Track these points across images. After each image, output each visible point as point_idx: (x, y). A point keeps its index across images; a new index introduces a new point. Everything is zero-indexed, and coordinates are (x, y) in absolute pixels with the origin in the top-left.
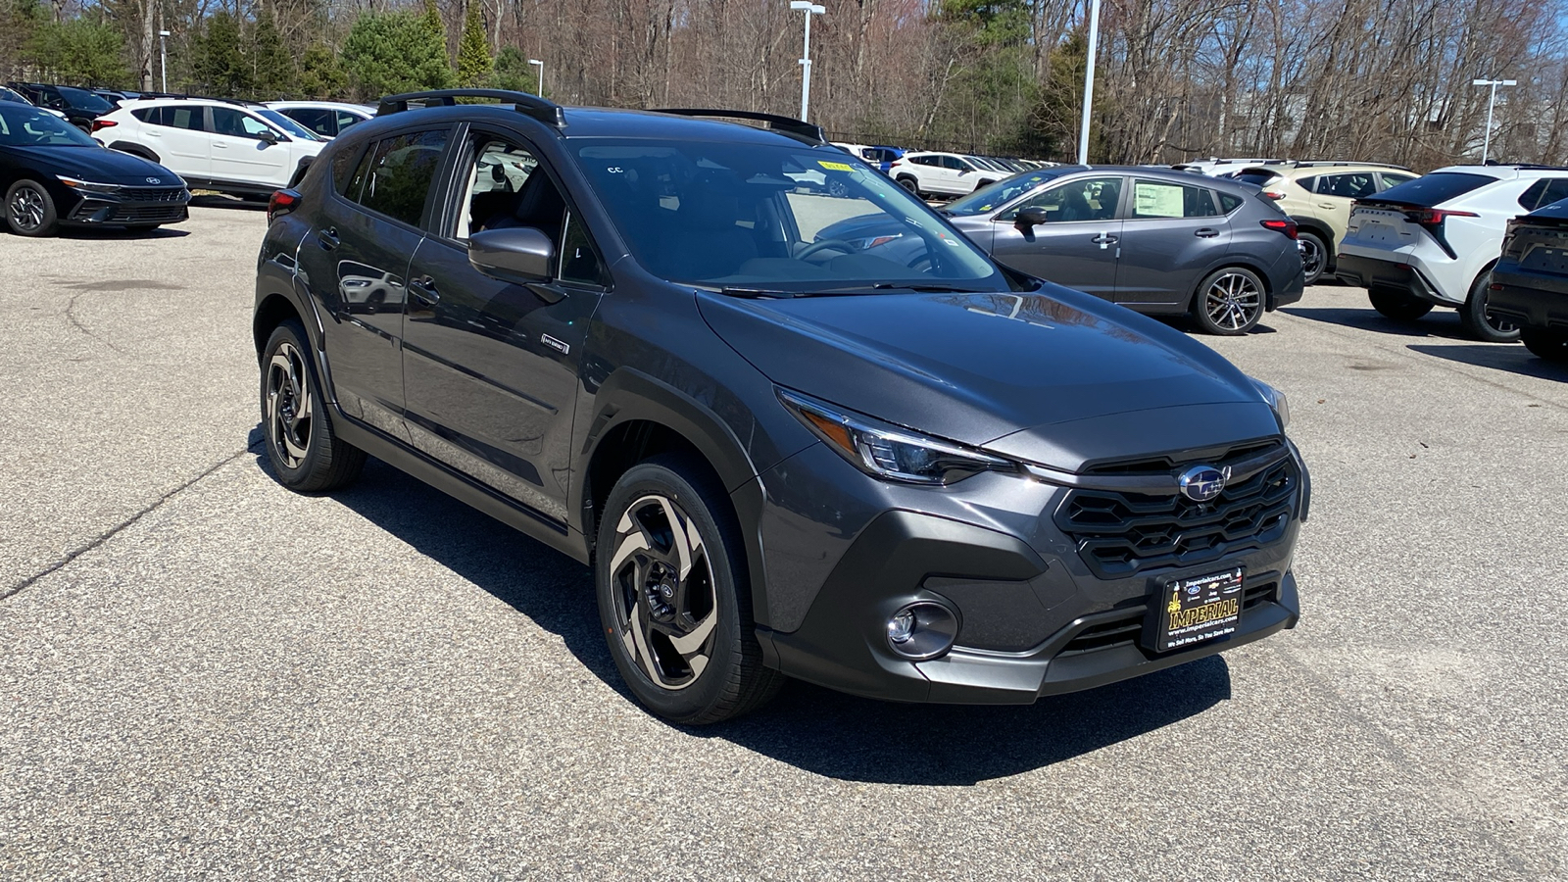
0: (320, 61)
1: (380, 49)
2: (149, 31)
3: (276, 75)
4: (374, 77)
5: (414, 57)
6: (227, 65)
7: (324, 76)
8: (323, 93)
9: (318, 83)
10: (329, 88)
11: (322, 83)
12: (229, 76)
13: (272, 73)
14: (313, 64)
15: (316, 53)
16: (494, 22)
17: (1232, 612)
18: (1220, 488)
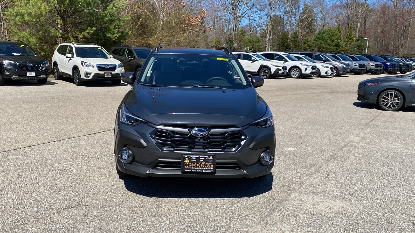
0: (308, 42)
1: (324, 38)
2: (268, 37)
3: (297, 46)
4: (322, 45)
5: (333, 40)
6: (285, 44)
7: (309, 45)
8: (308, 50)
9: (307, 47)
10: (310, 48)
11: (308, 47)
12: (285, 46)
13: (296, 45)
14: (306, 43)
15: (307, 40)
16: (357, 29)
17: (210, 167)
18: (206, 134)
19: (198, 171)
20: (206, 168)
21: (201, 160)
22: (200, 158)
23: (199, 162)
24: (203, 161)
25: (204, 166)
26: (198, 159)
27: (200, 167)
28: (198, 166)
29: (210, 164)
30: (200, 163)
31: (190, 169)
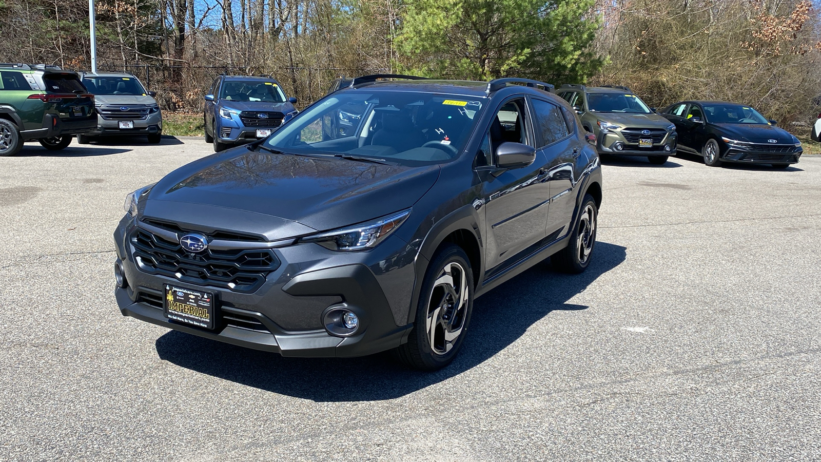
17: (205, 316)
18: (203, 248)
19: (186, 321)
20: (200, 319)
21: (191, 300)
22: (190, 296)
23: (188, 303)
24: (193, 301)
25: (196, 314)
26: (186, 298)
27: (190, 313)
28: (187, 312)
29: (205, 311)
30: (189, 305)
31: (176, 315)
